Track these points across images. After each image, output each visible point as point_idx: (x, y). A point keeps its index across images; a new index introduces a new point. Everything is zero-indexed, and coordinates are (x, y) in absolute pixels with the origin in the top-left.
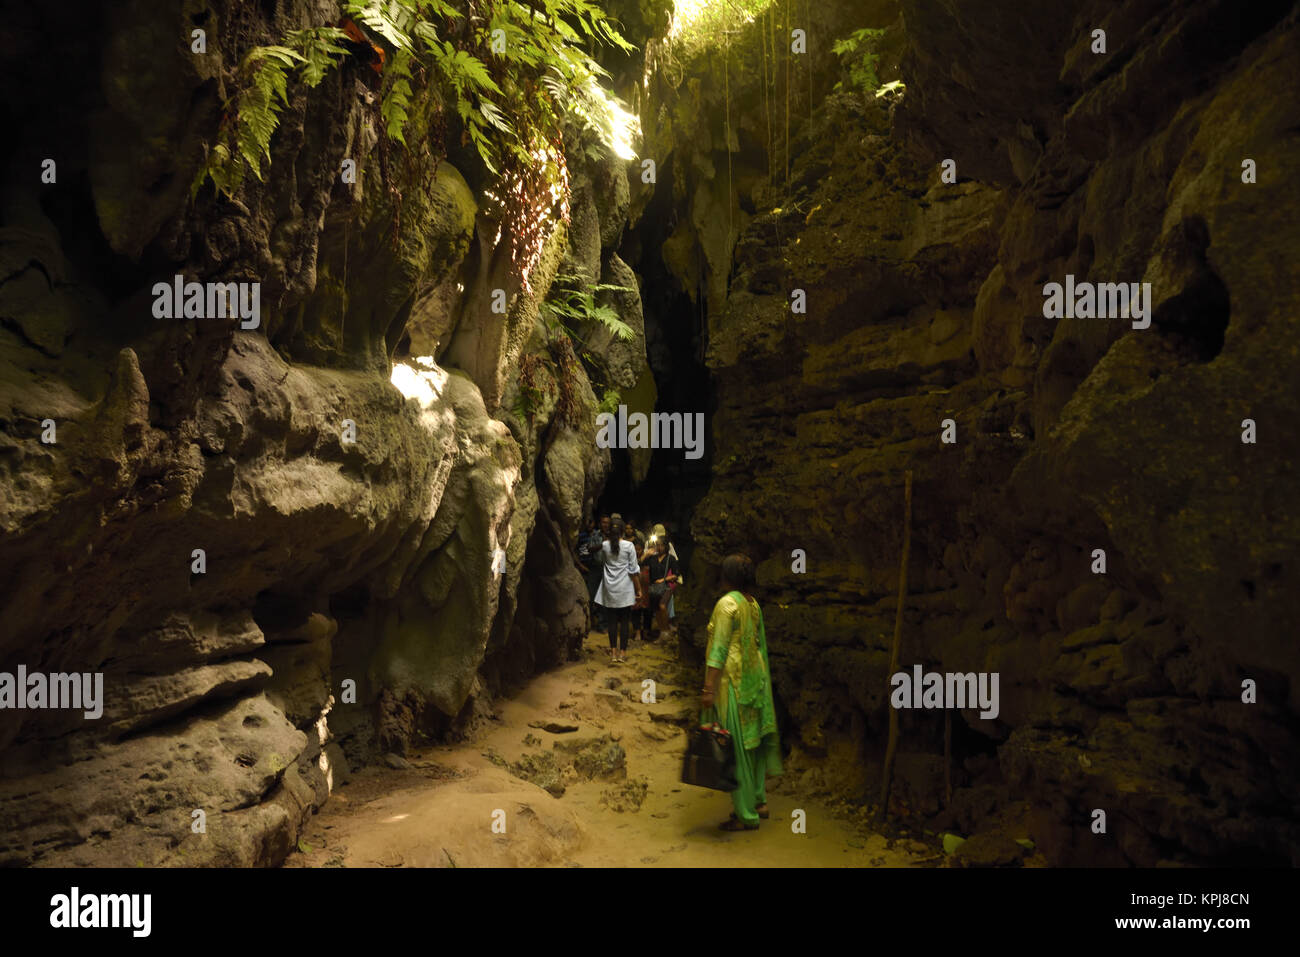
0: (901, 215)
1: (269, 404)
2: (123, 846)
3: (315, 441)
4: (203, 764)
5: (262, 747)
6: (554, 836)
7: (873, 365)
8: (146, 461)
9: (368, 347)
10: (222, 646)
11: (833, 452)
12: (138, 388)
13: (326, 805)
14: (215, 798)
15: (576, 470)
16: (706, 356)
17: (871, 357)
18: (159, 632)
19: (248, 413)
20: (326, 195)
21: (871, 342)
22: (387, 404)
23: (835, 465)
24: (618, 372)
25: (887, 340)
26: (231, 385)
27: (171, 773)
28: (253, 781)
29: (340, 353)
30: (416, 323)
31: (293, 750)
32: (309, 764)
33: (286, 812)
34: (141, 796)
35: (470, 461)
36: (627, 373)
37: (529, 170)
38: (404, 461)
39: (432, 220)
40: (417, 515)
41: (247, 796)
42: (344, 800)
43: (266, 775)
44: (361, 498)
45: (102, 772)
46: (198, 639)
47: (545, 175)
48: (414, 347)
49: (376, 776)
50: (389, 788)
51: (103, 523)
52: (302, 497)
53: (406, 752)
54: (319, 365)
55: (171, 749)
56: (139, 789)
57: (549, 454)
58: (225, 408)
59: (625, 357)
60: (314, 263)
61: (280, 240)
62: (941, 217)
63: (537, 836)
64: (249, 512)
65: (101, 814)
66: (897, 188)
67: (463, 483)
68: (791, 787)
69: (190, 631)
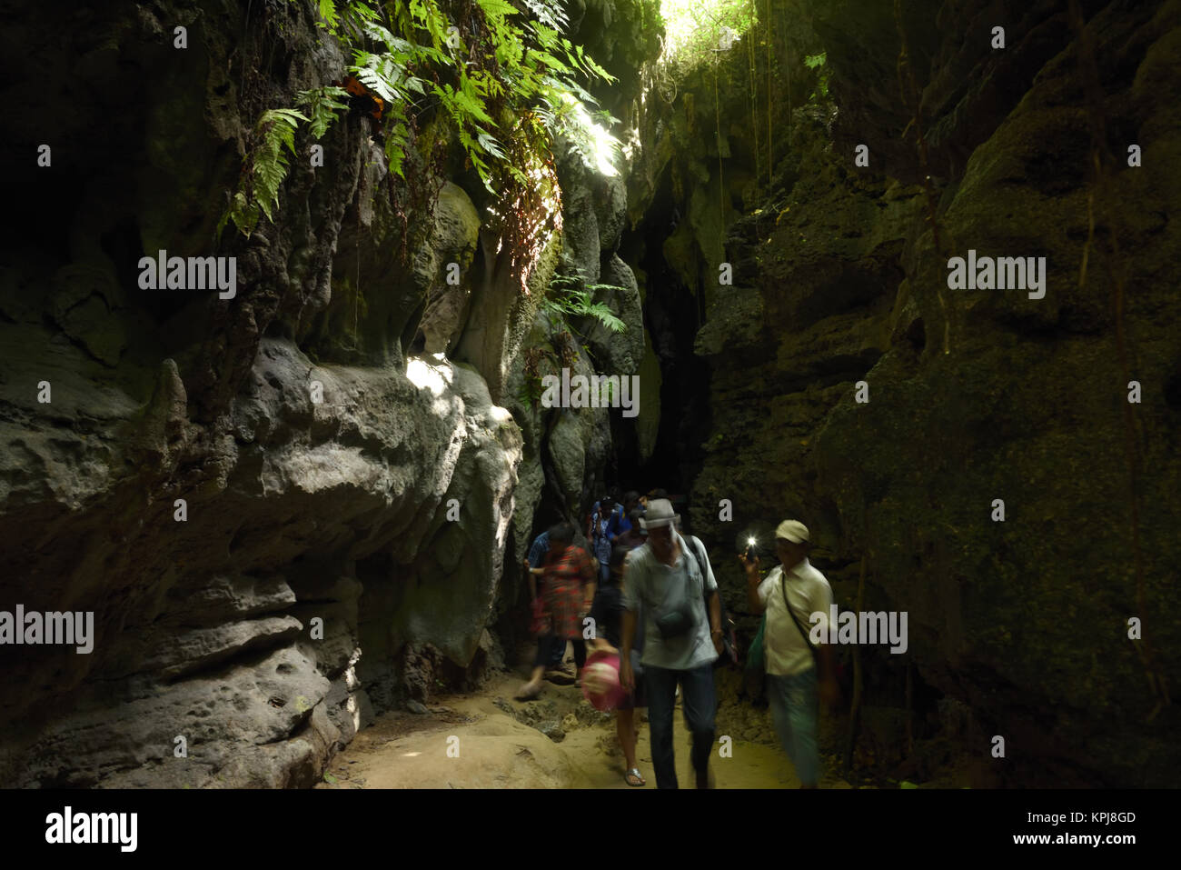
0: (860, 214)
1: (294, 400)
2: (172, 771)
3: (337, 429)
4: (241, 704)
5: (292, 690)
6: (548, 775)
7: (838, 352)
8: (187, 451)
9: (386, 347)
10: (259, 604)
11: (804, 431)
12: (177, 391)
13: (353, 743)
14: (250, 733)
15: (577, 450)
16: (695, 345)
17: (836, 344)
18: (203, 592)
19: (277, 407)
20: (337, 224)
21: (836, 331)
22: (402, 396)
23: (804, 442)
24: (620, 360)
25: (850, 328)
26: (261, 385)
27: (214, 711)
28: (283, 719)
29: (362, 353)
30: (429, 324)
31: (317, 693)
32: (338, 707)
33: (311, 747)
34: (188, 729)
35: (476, 444)
36: (628, 361)
37: (525, 189)
38: (418, 444)
39: (441, 236)
40: (430, 491)
41: (278, 732)
42: (367, 739)
43: (294, 714)
44: (379, 478)
45: (156, 708)
46: (237, 598)
47: (539, 191)
48: (428, 345)
49: (397, 719)
50: (408, 730)
51: (150, 502)
52: (325, 477)
53: (426, 698)
54: (343, 364)
55: (215, 691)
56: (186, 723)
57: (553, 435)
58: (256, 405)
59: (626, 346)
60: (329, 280)
61: (297, 264)
62: (897, 216)
63: (533, 774)
64: (278, 491)
65: (154, 744)
66: (856, 190)
67: (471, 464)
68: (769, 736)
69: (230, 591)
